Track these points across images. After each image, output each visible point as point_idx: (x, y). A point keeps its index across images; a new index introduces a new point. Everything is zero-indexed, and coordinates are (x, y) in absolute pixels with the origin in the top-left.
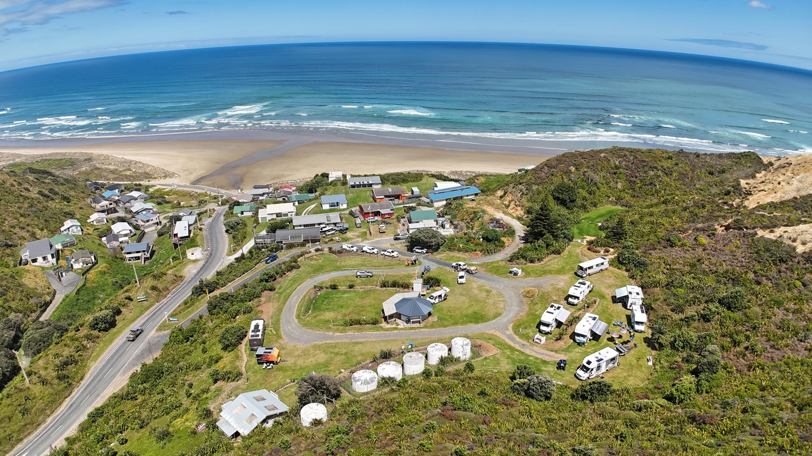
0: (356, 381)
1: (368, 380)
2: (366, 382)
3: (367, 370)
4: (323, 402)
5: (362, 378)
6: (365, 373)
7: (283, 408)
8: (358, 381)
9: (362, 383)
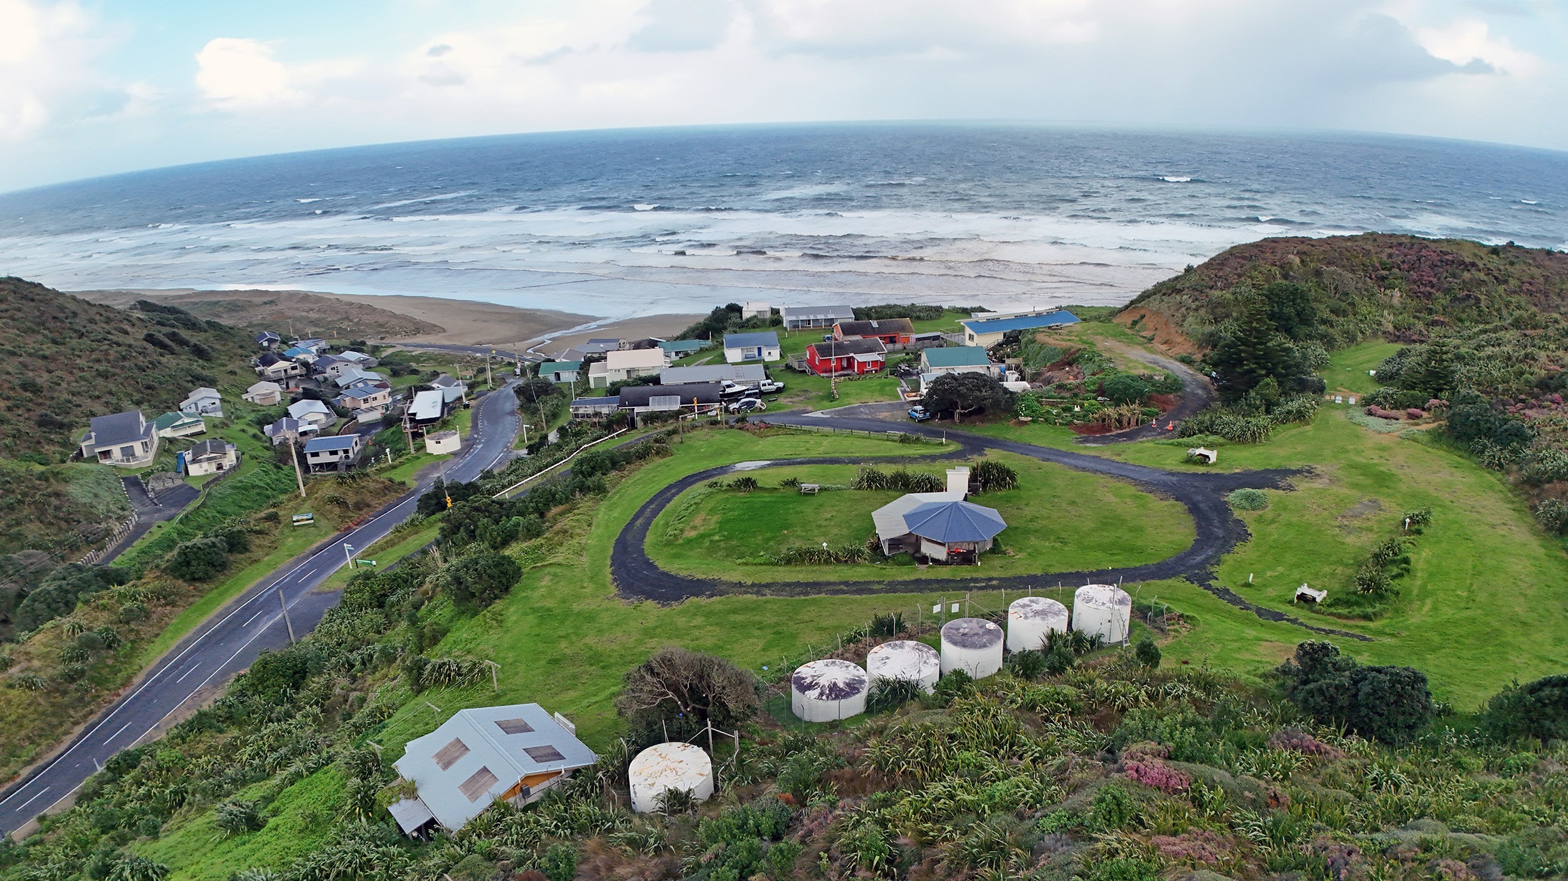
0: (804, 688)
1: (841, 685)
2: (835, 692)
3: (838, 661)
4: (702, 742)
5: (824, 681)
6: (831, 667)
7: (581, 756)
8: (810, 687)
9: (822, 694)
